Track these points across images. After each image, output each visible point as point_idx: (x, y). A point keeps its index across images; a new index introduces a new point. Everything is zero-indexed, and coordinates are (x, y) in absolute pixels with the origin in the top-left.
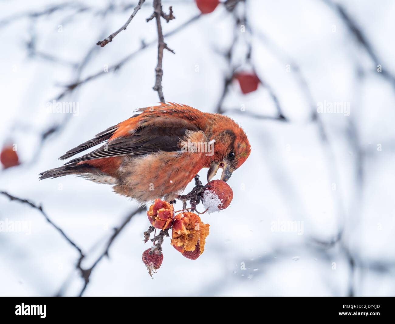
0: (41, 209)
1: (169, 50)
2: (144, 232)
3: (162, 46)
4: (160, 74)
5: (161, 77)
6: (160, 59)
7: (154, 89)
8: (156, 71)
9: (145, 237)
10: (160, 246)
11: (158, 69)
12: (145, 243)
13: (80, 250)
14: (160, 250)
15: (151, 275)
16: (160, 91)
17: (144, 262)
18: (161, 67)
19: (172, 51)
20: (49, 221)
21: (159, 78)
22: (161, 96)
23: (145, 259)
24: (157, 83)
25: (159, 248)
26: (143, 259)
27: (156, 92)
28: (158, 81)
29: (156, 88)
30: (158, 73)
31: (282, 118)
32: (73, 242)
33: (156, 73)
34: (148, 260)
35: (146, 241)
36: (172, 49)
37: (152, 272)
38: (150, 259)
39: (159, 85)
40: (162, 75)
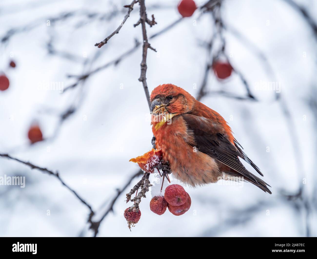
0: (57, 175)
1: (152, 49)
2: (126, 194)
3: (147, 46)
4: (144, 68)
5: (146, 71)
6: (144, 56)
7: (140, 80)
8: (141, 65)
9: (126, 198)
10: (138, 205)
11: (142, 64)
12: (127, 202)
13: (90, 207)
14: (137, 209)
15: (130, 228)
16: (144, 82)
17: (125, 218)
18: (146, 62)
19: (155, 50)
20: (64, 184)
21: (144, 72)
22: (145, 86)
23: (126, 215)
24: (142, 75)
25: (136, 207)
26: (125, 215)
27: (141, 83)
28: (143, 74)
29: (141, 79)
30: (142, 68)
31: (251, 97)
32: (84, 201)
33: (141, 67)
34: (128, 216)
35: (128, 201)
36: (154, 48)
37: (131, 226)
38: (129, 215)
39: (143, 77)
40: (146, 69)
